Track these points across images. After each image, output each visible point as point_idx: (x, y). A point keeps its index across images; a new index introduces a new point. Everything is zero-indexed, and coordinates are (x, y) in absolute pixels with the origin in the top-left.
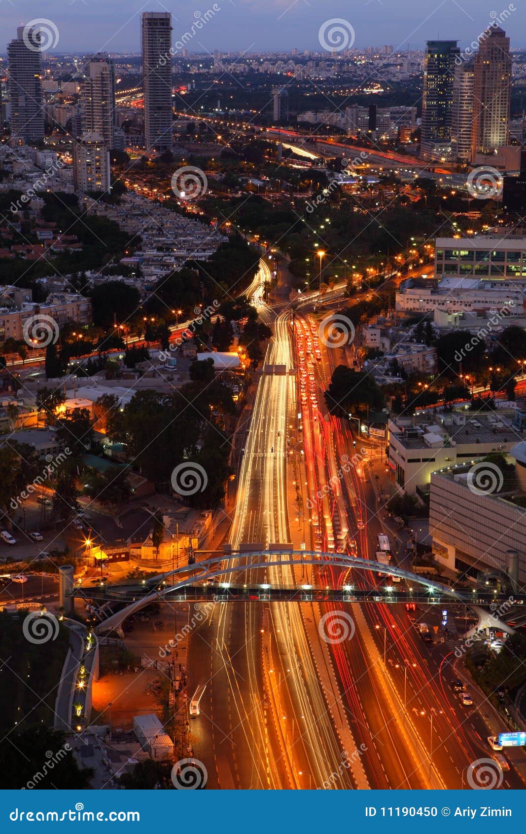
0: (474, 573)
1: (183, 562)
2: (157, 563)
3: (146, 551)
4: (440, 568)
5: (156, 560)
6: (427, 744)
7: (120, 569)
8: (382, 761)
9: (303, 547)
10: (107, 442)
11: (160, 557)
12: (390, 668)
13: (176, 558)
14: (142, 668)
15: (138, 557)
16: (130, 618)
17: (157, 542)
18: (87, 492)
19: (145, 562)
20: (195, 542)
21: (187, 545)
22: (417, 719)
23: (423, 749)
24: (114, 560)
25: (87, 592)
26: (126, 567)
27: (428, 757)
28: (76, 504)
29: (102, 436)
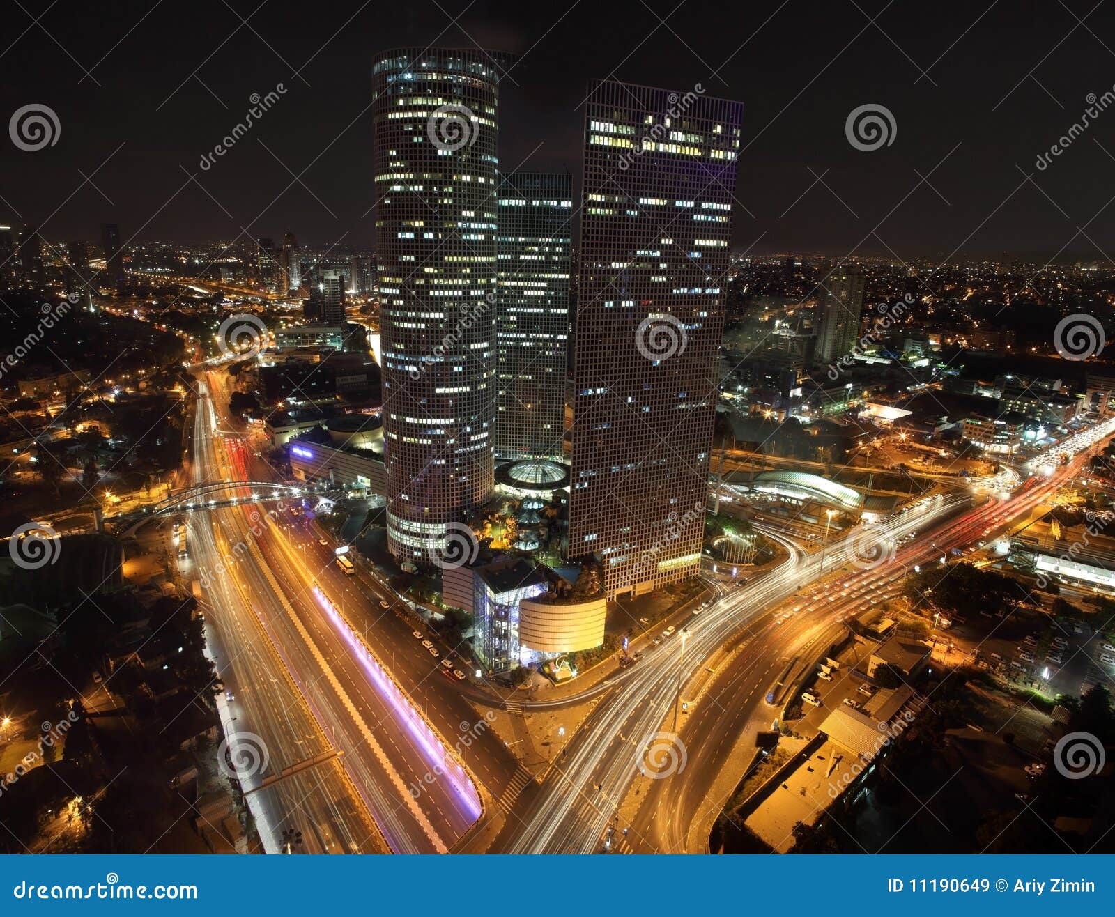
0: (314, 480)
1: (165, 496)
2: (150, 499)
3: (143, 494)
4: (298, 480)
5: (148, 498)
6: (304, 560)
7: (129, 505)
8: (280, 567)
9: (228, 480)
10: (111, 442)
11: (151, 496)
12: (281, 530)
13: (160, 495)
14: (149, 553)
15: (138, 498)
16: (139, 528)
17: (148, 489)
18: (103, 468)
19: (143, 499)
20: (170, 486)
21: (166, 488)
22: (297, 550)
23: (301, 562)
24: (124, 501)
25: (111, 520)
26: (132, 504)
27: (304, 565)
28: (97, 475)
29: (108, 439)
